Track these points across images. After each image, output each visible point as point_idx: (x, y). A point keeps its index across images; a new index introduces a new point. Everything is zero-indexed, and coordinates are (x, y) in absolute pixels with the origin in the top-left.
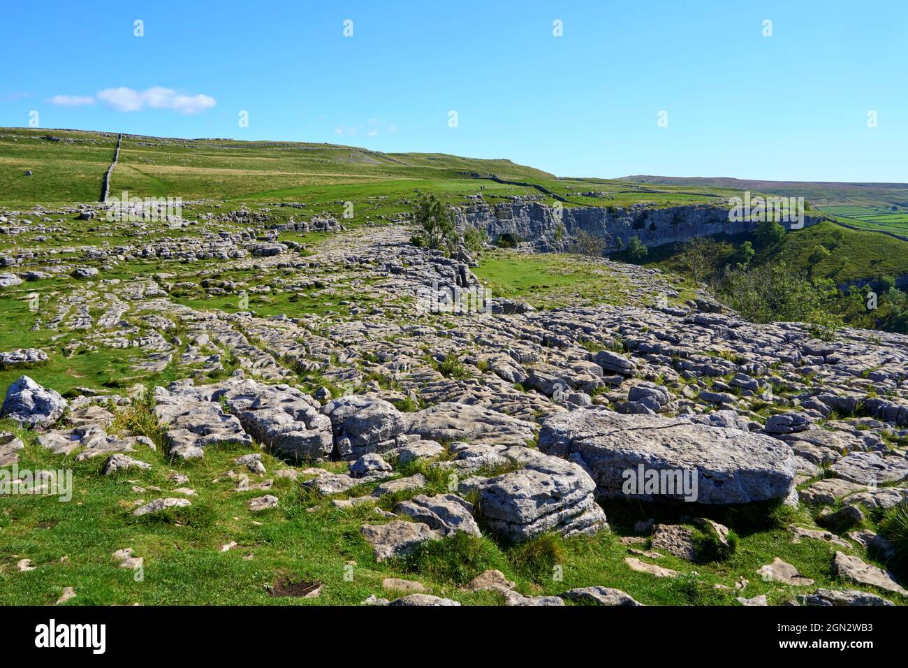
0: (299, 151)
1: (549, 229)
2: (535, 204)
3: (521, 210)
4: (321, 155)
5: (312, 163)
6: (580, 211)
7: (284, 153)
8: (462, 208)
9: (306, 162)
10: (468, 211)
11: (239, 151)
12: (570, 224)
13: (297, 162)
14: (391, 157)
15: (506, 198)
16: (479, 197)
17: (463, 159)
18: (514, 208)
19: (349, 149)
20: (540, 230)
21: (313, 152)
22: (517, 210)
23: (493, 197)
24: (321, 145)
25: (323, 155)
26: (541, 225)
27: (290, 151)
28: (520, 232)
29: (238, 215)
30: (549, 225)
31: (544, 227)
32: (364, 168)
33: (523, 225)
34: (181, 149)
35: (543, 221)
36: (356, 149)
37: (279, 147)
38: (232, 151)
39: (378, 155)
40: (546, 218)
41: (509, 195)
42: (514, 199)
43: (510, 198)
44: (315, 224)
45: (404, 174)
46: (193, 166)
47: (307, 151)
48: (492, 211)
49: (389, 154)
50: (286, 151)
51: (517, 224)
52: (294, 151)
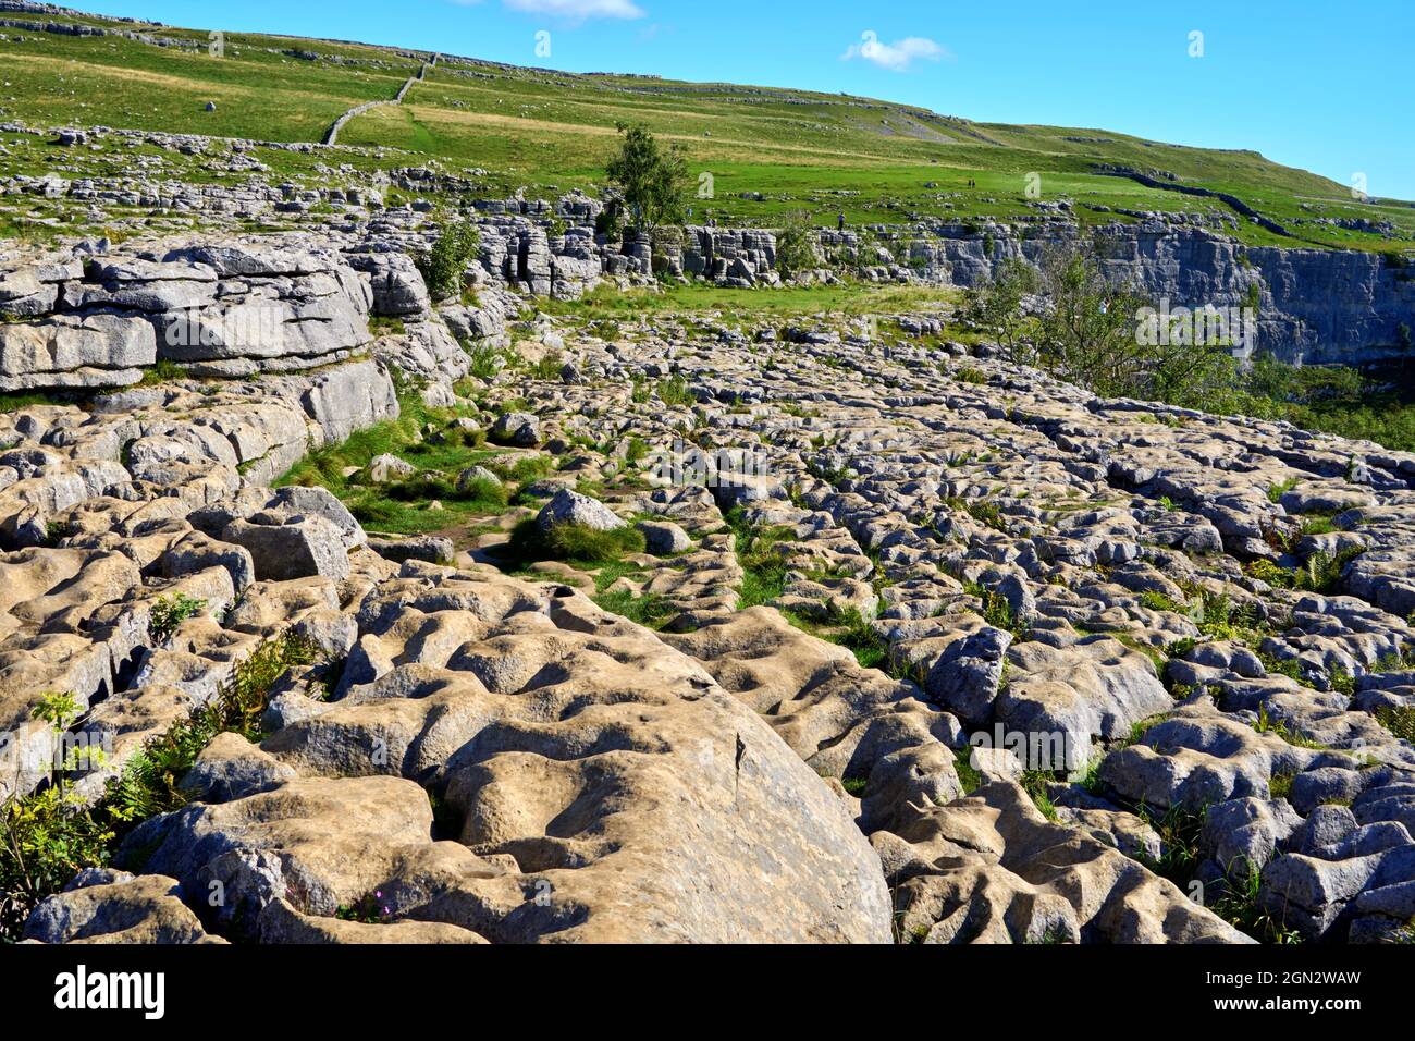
0: (777, 106)
1: (1227, 291)
2: (1196, 233)
3: (1160, 244)
4: (821, 115)
5: (781, 128)
6: (1311, 258)
7: (742, 107)
8: (1014, 227)
9: (771, 126)
10: (1026, 235)
11: (653, 98)
12: (1283, 285)
13: (753, 124)
14: (978, 131)
15: (1128, 213)
16: (1063, 207)
17: (1148, 144)
18: (1142, 235)
19: (885, 107)
20: (1202, 290)
21: (807, 108)
22: (1148, 240)
23: (1097, 209)
24: (829, 96)
25: (825, 115)
26: (1206, 280)
27: (759, 104)
28: (1151, 290)
29: (413, 175)
30: (1226, 282)
31: (1213, 286)
32: (887, 144)
33: (1160, 276)
34: (538, 88)
35: (1212, 272)
36: (902, 109)
37: (741, 94)
38: (639, 98)
39: (947, 124)
40: (1219, 265)
41: (1138, 207)
42: (1145, 216)
43: (1138, 215)
44: (567, 206)
45: (968, 160)
46: (540, 118)
47: (794, 105)
48: (1086, 240)
49: (982, 126)
50: (750, 103)
51: (1146, 272)
52: (768, 105)
